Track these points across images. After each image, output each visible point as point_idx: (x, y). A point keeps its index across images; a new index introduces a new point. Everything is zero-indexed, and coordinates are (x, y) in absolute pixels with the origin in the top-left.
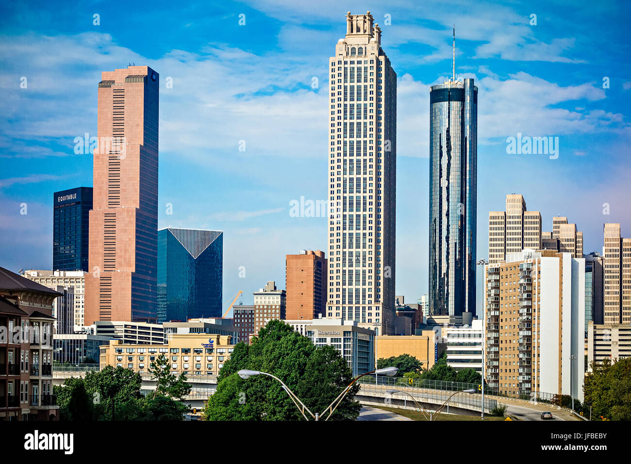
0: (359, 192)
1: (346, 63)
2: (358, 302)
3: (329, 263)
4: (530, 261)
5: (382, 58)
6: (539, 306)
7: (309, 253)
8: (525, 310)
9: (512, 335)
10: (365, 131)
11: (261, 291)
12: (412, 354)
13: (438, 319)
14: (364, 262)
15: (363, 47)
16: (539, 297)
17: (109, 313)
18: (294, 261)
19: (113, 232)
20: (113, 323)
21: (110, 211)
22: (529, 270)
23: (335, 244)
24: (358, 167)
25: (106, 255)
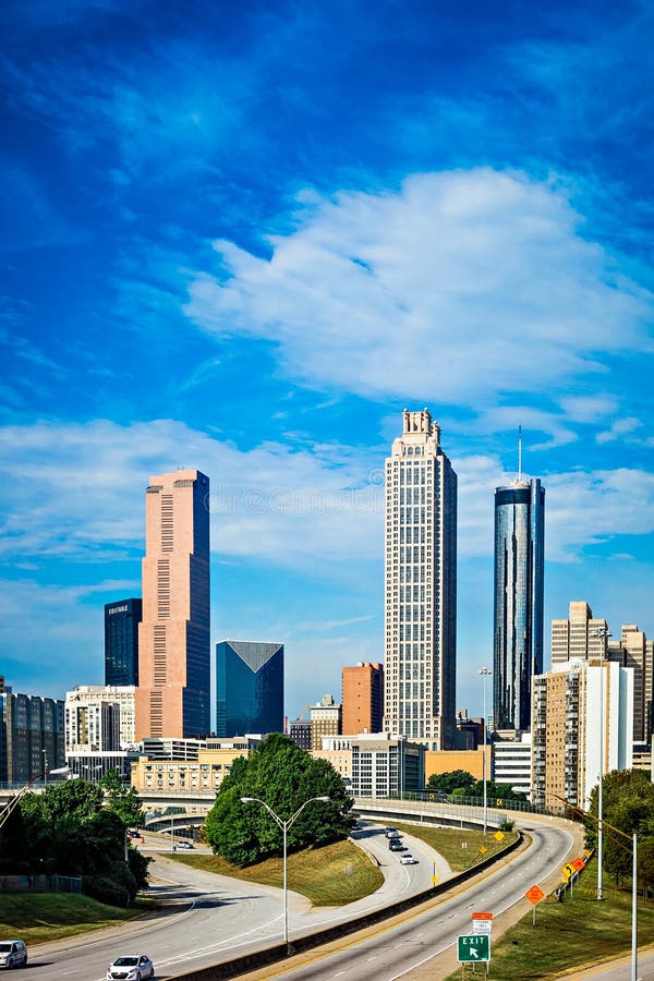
0: (417, 601)
1: (402, 464)
2: (416, 717)
3: (386, 675)
4: (578, 670)
5: (440, 458)
6: (585, 717)
7: (367, 665)
8: (571, 722)
9: (558, 749)
10: (423, 536)
11: (318, 705)
12: (465, 770)
13: (503, 733)
14: (422, 675)
15: (421, 447)
16: (585, 709)
17: (160, 730)
18: (351, 673)
19: (164, 645)
20: (161, 740)
21: (160, 623)
22: (576, 680)
23: (392, 656)
24: (416, 574)
25: (156, 669)
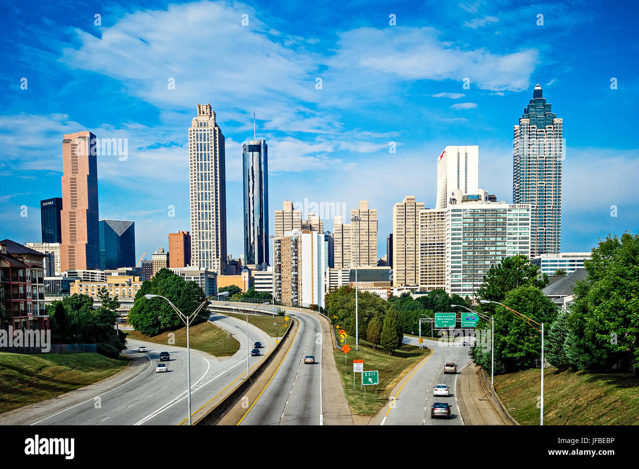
0: (207, 200)
1: (197, 131)
2: (207, 258)
3: (192, 238)
4: (297, 236)
5: (217, 128)
6: (301, 259)
7: (181, 232)
8: (294, 261)
9: (287, 274)
10: (209, 168)
11: (156, 253)
12: (236, 285)
13: (250, 266)
14: (210, 237)
15: (206, 122)
16: (301, 255)
17: (74, 265)
18: (173, 237)
19: (75, 222)
20: (77, 271)
21: (73, 211)
22: (296, 240)
23: (194, 228)
24: (206, 187)
25: (71, 234)
